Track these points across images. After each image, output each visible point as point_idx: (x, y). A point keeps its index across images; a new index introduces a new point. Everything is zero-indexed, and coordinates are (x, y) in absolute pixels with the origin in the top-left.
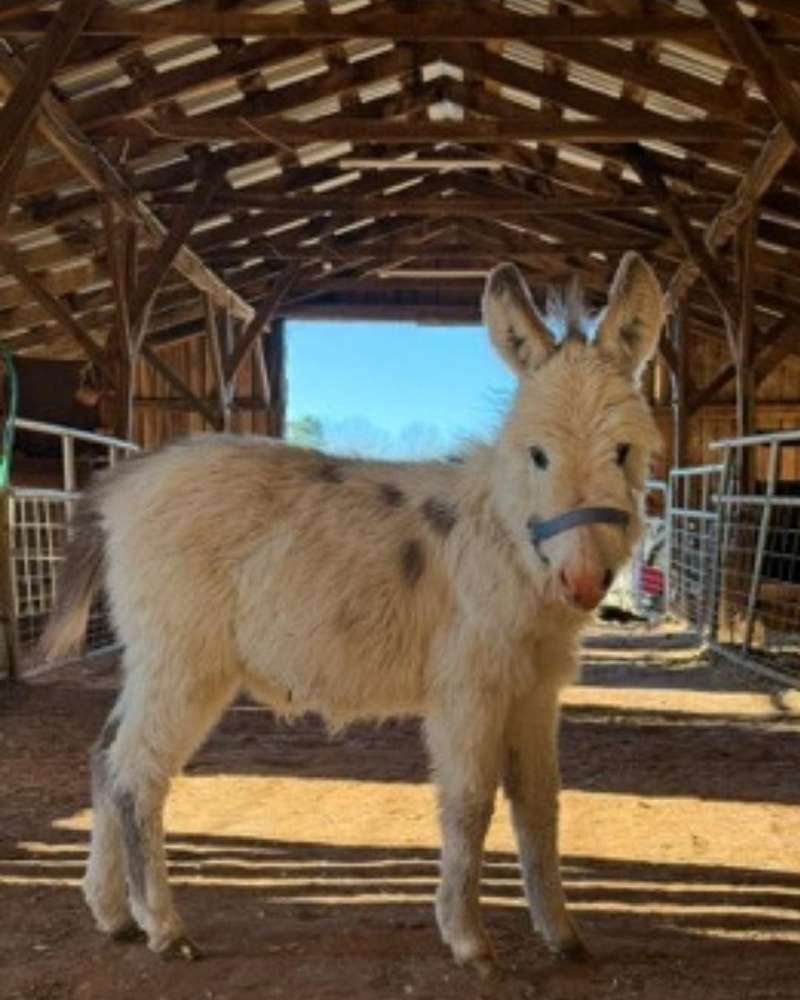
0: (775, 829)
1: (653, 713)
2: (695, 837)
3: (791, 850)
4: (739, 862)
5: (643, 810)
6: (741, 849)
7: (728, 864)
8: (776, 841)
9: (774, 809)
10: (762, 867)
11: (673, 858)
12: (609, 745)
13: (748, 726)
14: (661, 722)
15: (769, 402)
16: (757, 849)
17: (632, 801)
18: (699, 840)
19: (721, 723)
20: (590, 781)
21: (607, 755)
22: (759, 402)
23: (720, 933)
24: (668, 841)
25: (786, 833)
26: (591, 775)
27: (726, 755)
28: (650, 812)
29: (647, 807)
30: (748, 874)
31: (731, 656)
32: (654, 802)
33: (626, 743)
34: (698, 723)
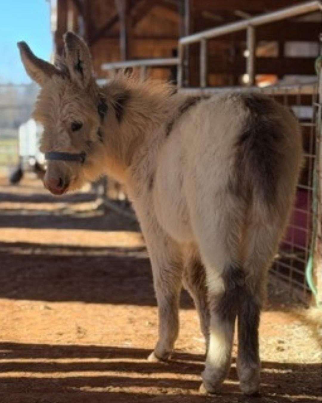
0: (131, 321)
1: (61, 247)
2: (79, 328)
3: (139, 334)
4: (106, 343)
5: (47, 311)
6: (107, 335)
7: (98, 345)
8: (130, 329)
9: (132, 308)
10: (119, 346)
11: (63, 341)
12: (29, 268)
13: (121, 255)
14: (66, 253)
15: (145, 37)
16: (117, 334)
17: (40, 305)
18: (82, 330)
19: (105, 253)
20: (15, 292)
21: (27, 275)
22: (136, 37)
23: (88, 389)
24: (61, 331)
25: (137, 324)
26: (16, 288)
27: (105, 274)
28: (52, 311)
29: (49, 308)
30: (110, 350)
31: (116, 208)
32: (55, 306)
33: (40, 266)
34: (90, 253)
